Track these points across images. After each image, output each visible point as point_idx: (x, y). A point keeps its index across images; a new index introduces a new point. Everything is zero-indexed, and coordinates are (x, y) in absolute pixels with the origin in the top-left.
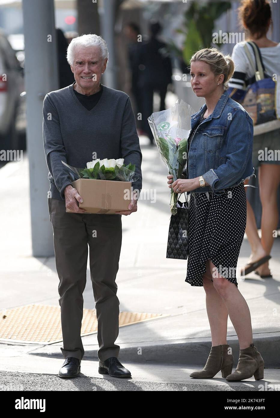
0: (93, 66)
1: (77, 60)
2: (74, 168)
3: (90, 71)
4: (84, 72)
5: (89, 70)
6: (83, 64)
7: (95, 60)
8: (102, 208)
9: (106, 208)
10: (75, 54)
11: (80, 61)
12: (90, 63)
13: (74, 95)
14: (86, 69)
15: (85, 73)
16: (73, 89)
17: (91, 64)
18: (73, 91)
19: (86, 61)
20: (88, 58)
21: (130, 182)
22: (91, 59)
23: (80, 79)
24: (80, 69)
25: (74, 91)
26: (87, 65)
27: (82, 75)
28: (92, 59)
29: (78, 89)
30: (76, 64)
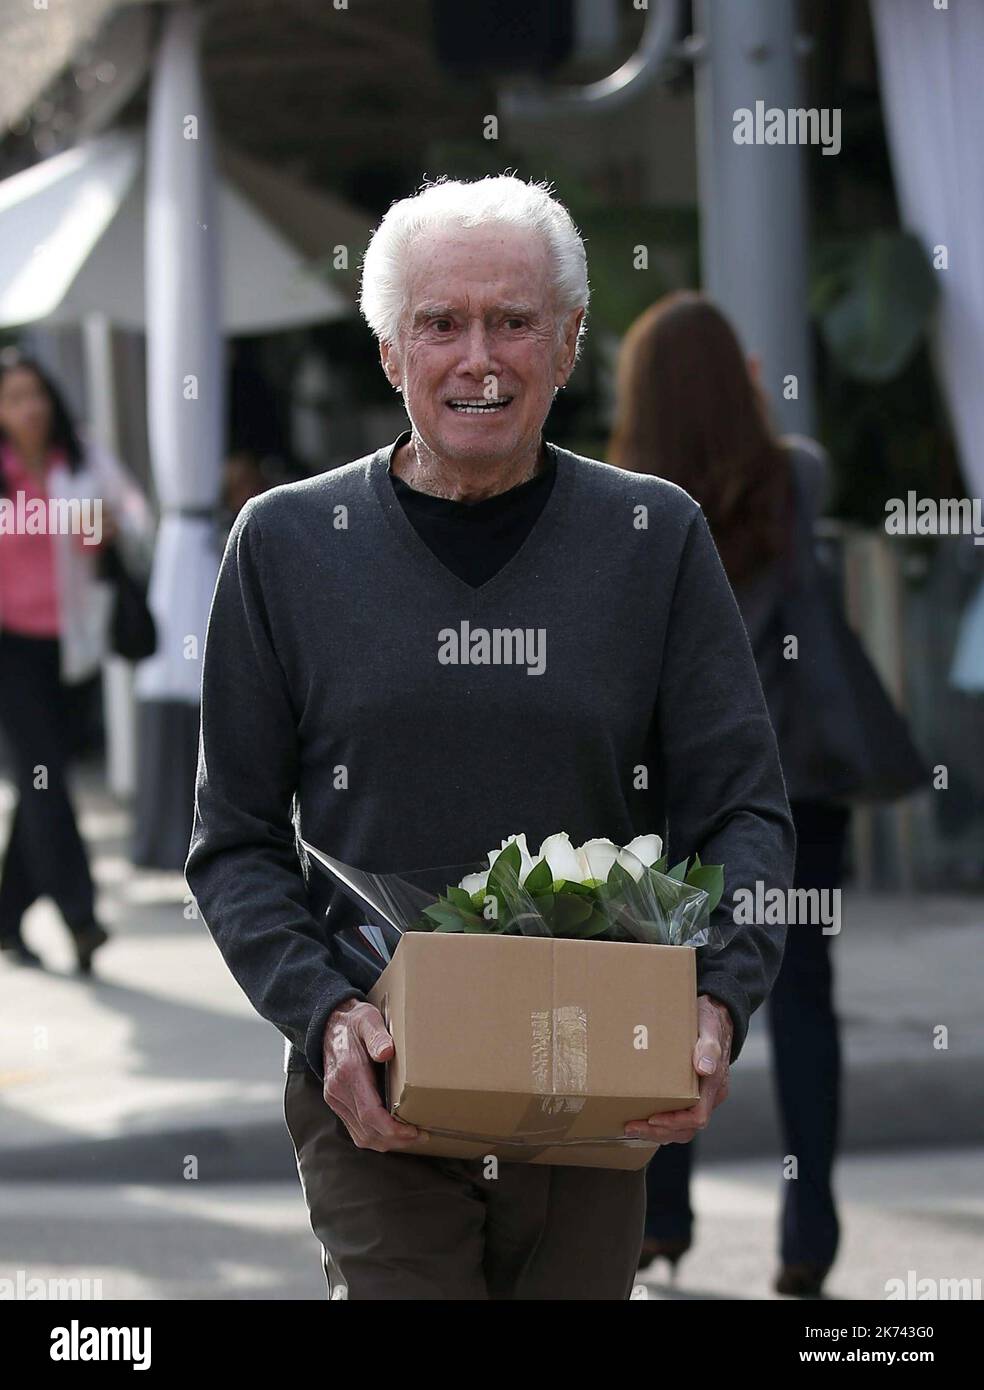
0: (509, 339)
1: (420, 306)
3: (495, 367)
4: (463, 367)
5: (491, 358)
6: (457, 326)
7: (522, 304)
10: (411, 280)
11: (439, 306)
12: (495, 320)
13: (396, 506)
14: (474, 350)
15: (467, 375)
16: (389, 477)
17: (500, 324)
19: (475, 309)
20: (482, 292)
21: (689, 947)
22: (500, 299)
23: (438, 417)
24: (440, 356)
26: (476, 335)
27: (455, 388)
28: (506, 294)
29: (417, 475)
30: (415, 327)
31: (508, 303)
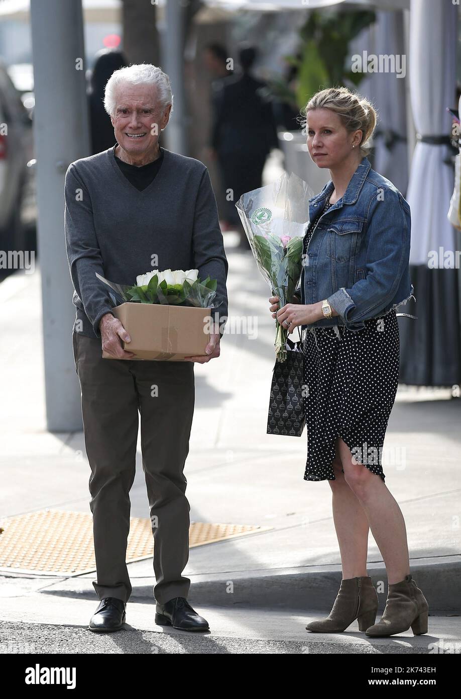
0: (144, 117)
1: (118, 107)
2: (117, 285)
3: (140, 125)
4: (130, 125)
5: (138, 123)
6: (129, 112)
7: (148, 107)
8: (162, 351)
9: (169, 350)
10: (117, 98)
11: (123, 107)
12: (140, 111)
13: (116, 166)
14: (133, 121)
15: (131, 128)
16: (114, 156)
17: (142, 112)
18: (114, 159)
19: (134, 108)
20: (135, 103)
21: (209, 308)
22: (141, 105)
23: (124, 138)
24: (124, 121)
25: (116, 158)
26: (134, 115)
27: (128, 130)
28: (143, 104)
29: (122, 156)
30: (117, 112)
31: (144, 107)
